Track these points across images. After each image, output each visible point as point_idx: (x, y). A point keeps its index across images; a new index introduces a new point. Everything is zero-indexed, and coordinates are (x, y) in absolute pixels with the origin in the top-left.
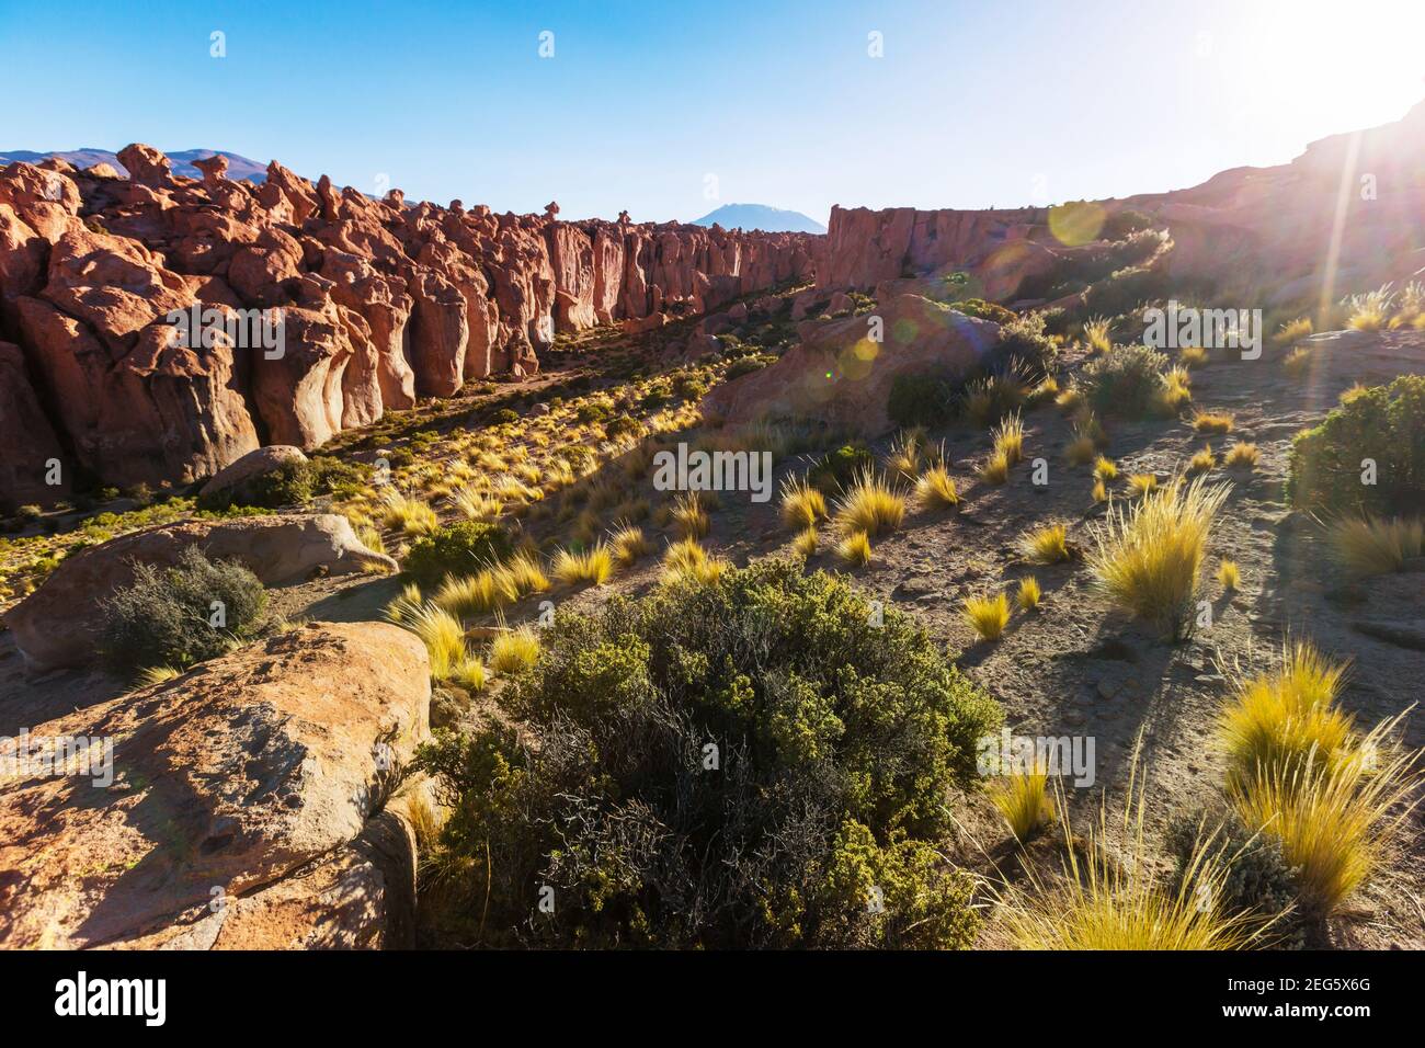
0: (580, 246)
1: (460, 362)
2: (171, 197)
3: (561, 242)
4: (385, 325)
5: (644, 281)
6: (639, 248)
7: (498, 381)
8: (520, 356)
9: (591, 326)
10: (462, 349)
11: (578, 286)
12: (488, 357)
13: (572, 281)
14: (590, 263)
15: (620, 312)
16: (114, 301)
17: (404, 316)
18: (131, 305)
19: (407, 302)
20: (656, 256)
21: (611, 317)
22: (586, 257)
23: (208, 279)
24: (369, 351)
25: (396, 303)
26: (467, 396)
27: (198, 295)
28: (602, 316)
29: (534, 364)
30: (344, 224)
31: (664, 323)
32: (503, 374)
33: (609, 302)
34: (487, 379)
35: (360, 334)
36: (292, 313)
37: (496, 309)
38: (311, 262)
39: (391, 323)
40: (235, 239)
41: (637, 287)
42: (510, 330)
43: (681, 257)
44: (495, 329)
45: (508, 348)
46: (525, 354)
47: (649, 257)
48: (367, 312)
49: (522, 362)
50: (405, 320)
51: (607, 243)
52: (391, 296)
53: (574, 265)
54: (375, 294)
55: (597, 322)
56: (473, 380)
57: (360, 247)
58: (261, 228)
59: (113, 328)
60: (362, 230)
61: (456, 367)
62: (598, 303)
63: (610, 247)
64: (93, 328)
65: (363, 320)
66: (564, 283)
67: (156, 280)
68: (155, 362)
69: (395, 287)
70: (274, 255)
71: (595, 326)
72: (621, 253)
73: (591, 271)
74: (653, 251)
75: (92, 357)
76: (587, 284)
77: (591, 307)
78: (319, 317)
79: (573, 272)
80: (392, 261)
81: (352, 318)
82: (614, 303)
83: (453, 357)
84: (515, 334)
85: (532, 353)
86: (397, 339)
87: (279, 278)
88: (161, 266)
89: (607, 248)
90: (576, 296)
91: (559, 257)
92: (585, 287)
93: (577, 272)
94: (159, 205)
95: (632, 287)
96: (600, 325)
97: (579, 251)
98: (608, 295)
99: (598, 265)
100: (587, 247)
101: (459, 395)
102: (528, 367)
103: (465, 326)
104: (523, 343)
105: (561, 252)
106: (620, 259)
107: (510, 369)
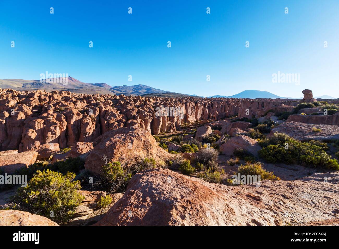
0: (192, 105)
1: (159, 129)
2: (124, 102)
3: (188, 105)
4: (147, 122)
5: (208, 112)
6: (207, 105)
7: (167, 132)
8: (172, 128)
9: (194, 121)
10: (160, 126)
11: (191, 113)
12: (166, 128)
13: (190, 112)
14: (194, 109)
15: (202, 118)
16: (111, 118)
17: (150, 121)
18: (113, 119)
19: (151, 118)
20: (211, 107)
21: (199, 120)
22: (194, 108)
23: (123, 115)
24: (143, 127)
25: (149, 119)
26: (160, 135)
27: (122, 118)
28: (197, 120)
29: (175, 130)
30: (145, 106)
31: (208, 122)
32: (168, 131)
33: (199, 116)
34: (165, 132)
35: (142, 124)
36: (132, 121)
37: (169, 119)
38: (139, 112)
39: (148, 122)
40: (129, 109)
41: (206, 113)
42: (171, 123)
43: (217, 107)
44: (168, 123)
45: (170, 126)
46: (173, 128)
47: (210, 107)
48: (145, 120)
49: (172, 129)
50: (150, 122)
51: (199, 105)
52: (149, 117)
53: (191, 109)
54: (146, 117)
55: (196, 120)
56: (162, 132)
57: (147, 109)
58: (133, 107)
59: (110, 122)
60: (148, 106)
61: (158, 130)
62: (196, 116)
63: (200, 105)
64: (108, 122)
65: (144, 121)
66: (188, 113)
67: (117, 116)
68: (113, 127)
69: (150, 116)
70: (133, 111)
71: (195, 121)
72: (202, 107)
73: (195, 110)
74: (211, 106)
75: (107, 126)
76: (194, 113)
77: (194, 118)
78: (136, 121)
79: (190, 111)
80: (151, 111)
81: (142, 121)
82: (200, 116)
83: (158, 128)
84: (172, 124)
85: (175, 127)
86: (149, 125)
87: (133, 115)
88: (118, 113)
89: (199, 106)
90: (191, 115)
91: (187, 108)
92: (193, 113)
93: (191, 111)
94: (122, 103)
95: (205, 113)
96: (196, 121)
97: (192, 107)
98: (199, 115)
99: (197, 109)
100: (194, 106)
101: (158, 135)
102: (174, 130)
103: (161, 123)
104: (173, 125)
105: (188, 107)
106: (202, 108)
107: (170, 130)
